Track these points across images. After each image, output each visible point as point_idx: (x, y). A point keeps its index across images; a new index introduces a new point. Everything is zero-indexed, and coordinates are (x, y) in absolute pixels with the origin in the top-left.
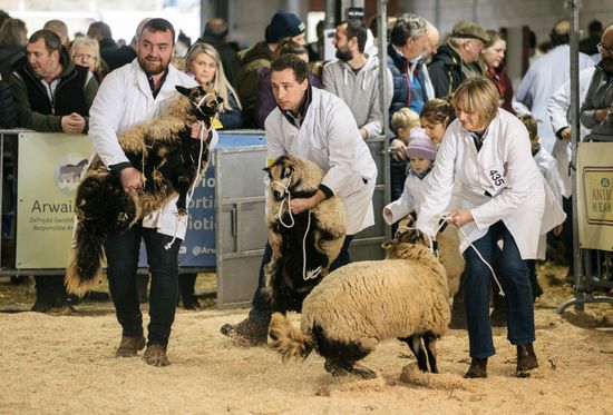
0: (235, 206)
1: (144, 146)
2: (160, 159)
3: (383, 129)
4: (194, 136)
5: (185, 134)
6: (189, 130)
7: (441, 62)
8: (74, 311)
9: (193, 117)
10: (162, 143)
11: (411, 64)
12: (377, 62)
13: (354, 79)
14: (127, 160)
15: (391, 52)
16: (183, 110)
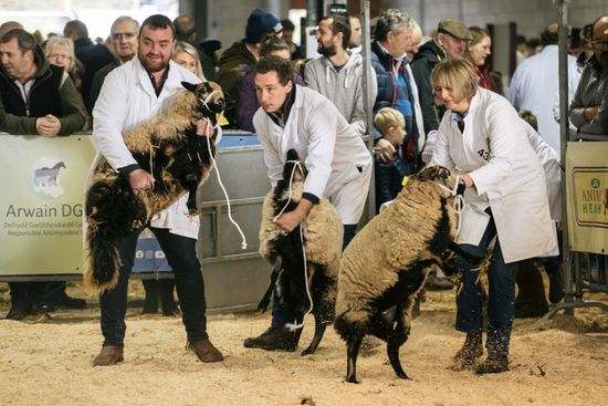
0: (214, 208)
1: (151, 147)
2: (168, 159)
3: (367, 129)
4: (200, 133)
5: (191, 132)
6: (194, 128)
7: (424, 59)
8: (50, 318)
9: (199, 114)
10: (169, 142)
11: (396, 62)
12: (360, 59)
13: (336, 76)
14: (135, 162)
15: (375, 48)
16: (189, 107)
